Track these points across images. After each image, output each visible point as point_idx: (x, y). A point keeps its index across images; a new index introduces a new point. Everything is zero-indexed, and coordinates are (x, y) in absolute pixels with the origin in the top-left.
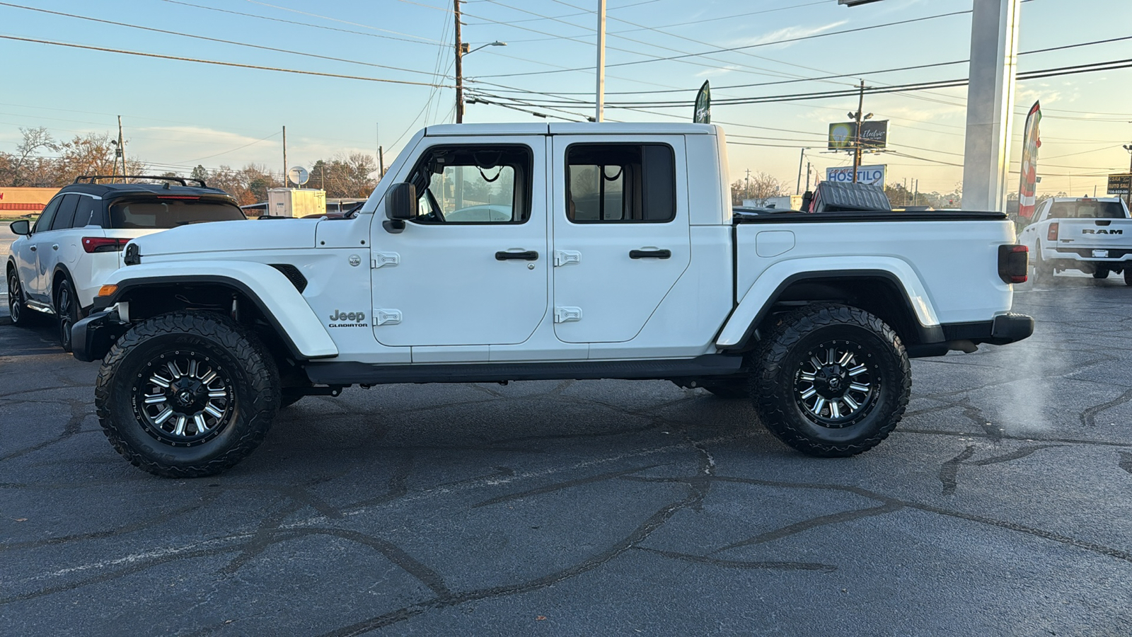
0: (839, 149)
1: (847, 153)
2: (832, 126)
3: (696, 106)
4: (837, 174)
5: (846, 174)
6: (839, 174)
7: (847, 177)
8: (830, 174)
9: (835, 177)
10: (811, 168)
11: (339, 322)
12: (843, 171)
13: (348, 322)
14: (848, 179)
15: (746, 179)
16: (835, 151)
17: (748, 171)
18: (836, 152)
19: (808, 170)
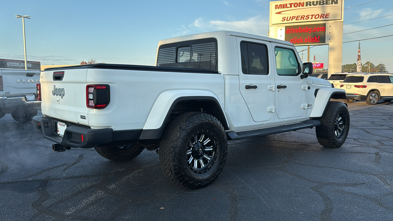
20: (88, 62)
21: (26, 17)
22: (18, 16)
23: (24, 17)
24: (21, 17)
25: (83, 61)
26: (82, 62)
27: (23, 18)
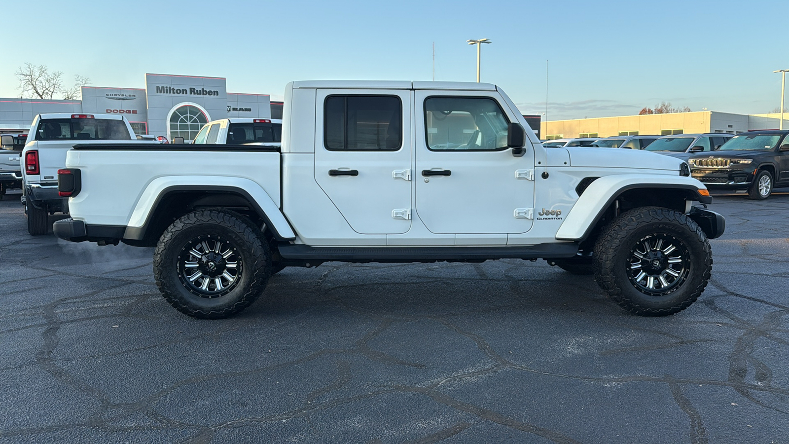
20: (655, 110)
21: (484, 42)
22: (471, 41)
23: (480, 42)
24: (475, 42)
25: (646, 108)
26: (643, 110)
27: (478, 44)
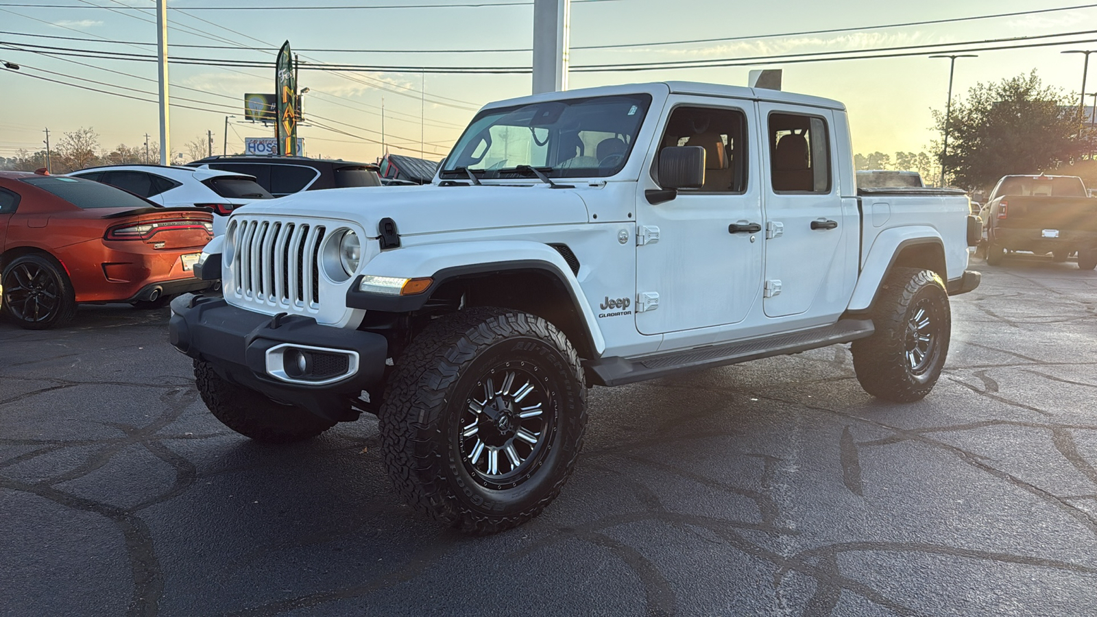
0: (257, 119)
1: (264, 124)
2: (247, 96)
3: (277, 68)
4: (256, 145)
5: (266, 145)
6: (258, 145)
7: (267, 148)
8: (249, 144)
9: (254, 147)
10: (212, 137)
11: (608, 311)
12: (262, 142)
13: (616, 310)
14: (267, 150)
15: (145, 144)
16: (252, 121)
17: (147, 136)
18: (254, 122)
19: (210, 138)
